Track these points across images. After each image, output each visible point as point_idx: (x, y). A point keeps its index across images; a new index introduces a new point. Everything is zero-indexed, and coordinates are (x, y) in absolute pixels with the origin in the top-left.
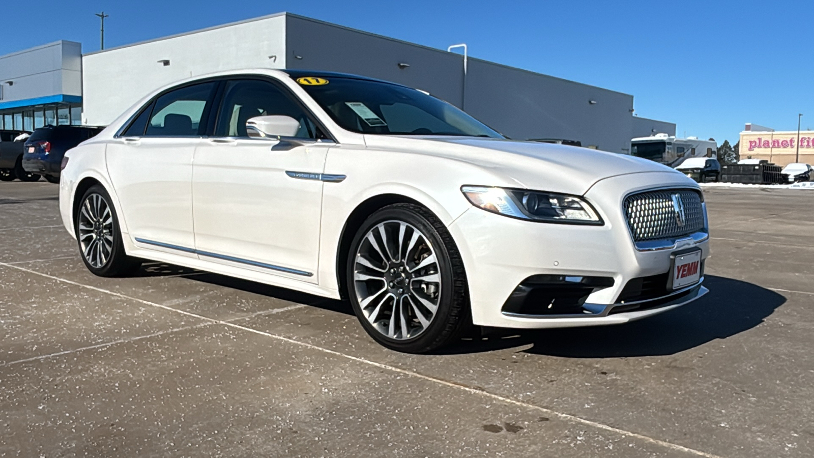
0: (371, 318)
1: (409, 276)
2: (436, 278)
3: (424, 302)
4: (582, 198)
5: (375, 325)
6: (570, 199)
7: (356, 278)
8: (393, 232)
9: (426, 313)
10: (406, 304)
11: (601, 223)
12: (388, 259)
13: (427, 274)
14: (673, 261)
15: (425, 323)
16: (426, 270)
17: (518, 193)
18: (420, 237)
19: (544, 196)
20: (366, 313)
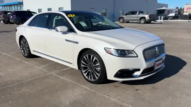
0: (85, 75)
1: (93, 67)
2: (99, 69)
3: (97, 73)
4: (133, 51)
5: (86, 77)
6: (130, 51)
7: (82, 66)
8: (90, 57)
9: (97, 76)
10: (93, 73)
11: (137, 56)
12: (89, 63)
13: (97, 67)
14: (155, 63)
15: (97, 78)
16: (97, 66)
17: (117, 50)
18: (96, 59)
19: (124, 51)
20: (84, 74)
